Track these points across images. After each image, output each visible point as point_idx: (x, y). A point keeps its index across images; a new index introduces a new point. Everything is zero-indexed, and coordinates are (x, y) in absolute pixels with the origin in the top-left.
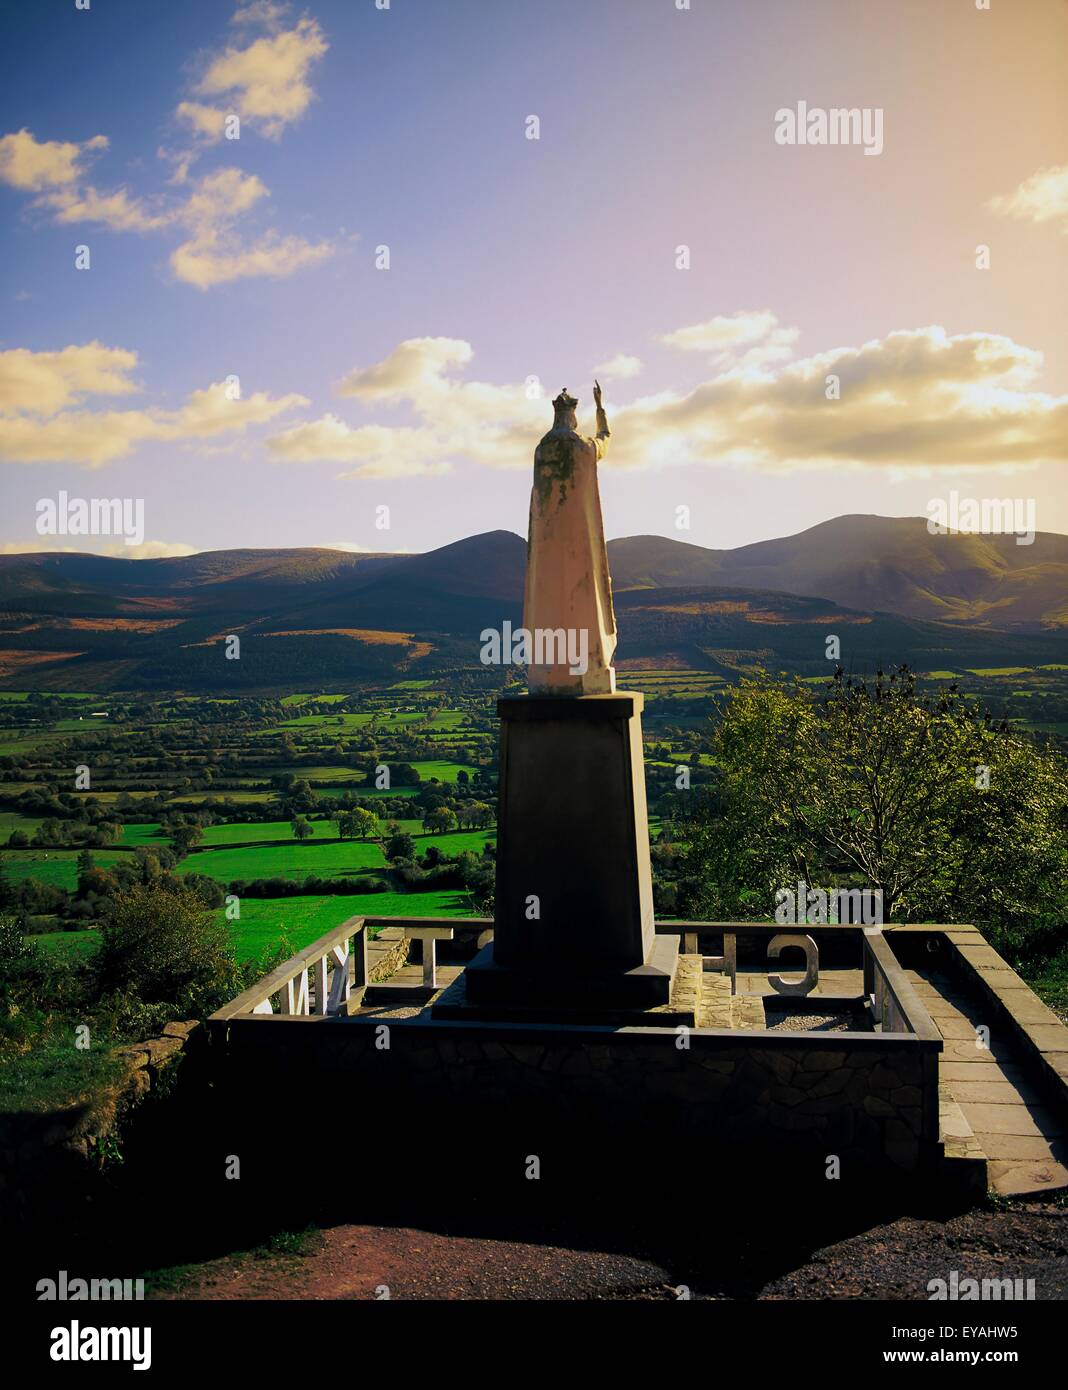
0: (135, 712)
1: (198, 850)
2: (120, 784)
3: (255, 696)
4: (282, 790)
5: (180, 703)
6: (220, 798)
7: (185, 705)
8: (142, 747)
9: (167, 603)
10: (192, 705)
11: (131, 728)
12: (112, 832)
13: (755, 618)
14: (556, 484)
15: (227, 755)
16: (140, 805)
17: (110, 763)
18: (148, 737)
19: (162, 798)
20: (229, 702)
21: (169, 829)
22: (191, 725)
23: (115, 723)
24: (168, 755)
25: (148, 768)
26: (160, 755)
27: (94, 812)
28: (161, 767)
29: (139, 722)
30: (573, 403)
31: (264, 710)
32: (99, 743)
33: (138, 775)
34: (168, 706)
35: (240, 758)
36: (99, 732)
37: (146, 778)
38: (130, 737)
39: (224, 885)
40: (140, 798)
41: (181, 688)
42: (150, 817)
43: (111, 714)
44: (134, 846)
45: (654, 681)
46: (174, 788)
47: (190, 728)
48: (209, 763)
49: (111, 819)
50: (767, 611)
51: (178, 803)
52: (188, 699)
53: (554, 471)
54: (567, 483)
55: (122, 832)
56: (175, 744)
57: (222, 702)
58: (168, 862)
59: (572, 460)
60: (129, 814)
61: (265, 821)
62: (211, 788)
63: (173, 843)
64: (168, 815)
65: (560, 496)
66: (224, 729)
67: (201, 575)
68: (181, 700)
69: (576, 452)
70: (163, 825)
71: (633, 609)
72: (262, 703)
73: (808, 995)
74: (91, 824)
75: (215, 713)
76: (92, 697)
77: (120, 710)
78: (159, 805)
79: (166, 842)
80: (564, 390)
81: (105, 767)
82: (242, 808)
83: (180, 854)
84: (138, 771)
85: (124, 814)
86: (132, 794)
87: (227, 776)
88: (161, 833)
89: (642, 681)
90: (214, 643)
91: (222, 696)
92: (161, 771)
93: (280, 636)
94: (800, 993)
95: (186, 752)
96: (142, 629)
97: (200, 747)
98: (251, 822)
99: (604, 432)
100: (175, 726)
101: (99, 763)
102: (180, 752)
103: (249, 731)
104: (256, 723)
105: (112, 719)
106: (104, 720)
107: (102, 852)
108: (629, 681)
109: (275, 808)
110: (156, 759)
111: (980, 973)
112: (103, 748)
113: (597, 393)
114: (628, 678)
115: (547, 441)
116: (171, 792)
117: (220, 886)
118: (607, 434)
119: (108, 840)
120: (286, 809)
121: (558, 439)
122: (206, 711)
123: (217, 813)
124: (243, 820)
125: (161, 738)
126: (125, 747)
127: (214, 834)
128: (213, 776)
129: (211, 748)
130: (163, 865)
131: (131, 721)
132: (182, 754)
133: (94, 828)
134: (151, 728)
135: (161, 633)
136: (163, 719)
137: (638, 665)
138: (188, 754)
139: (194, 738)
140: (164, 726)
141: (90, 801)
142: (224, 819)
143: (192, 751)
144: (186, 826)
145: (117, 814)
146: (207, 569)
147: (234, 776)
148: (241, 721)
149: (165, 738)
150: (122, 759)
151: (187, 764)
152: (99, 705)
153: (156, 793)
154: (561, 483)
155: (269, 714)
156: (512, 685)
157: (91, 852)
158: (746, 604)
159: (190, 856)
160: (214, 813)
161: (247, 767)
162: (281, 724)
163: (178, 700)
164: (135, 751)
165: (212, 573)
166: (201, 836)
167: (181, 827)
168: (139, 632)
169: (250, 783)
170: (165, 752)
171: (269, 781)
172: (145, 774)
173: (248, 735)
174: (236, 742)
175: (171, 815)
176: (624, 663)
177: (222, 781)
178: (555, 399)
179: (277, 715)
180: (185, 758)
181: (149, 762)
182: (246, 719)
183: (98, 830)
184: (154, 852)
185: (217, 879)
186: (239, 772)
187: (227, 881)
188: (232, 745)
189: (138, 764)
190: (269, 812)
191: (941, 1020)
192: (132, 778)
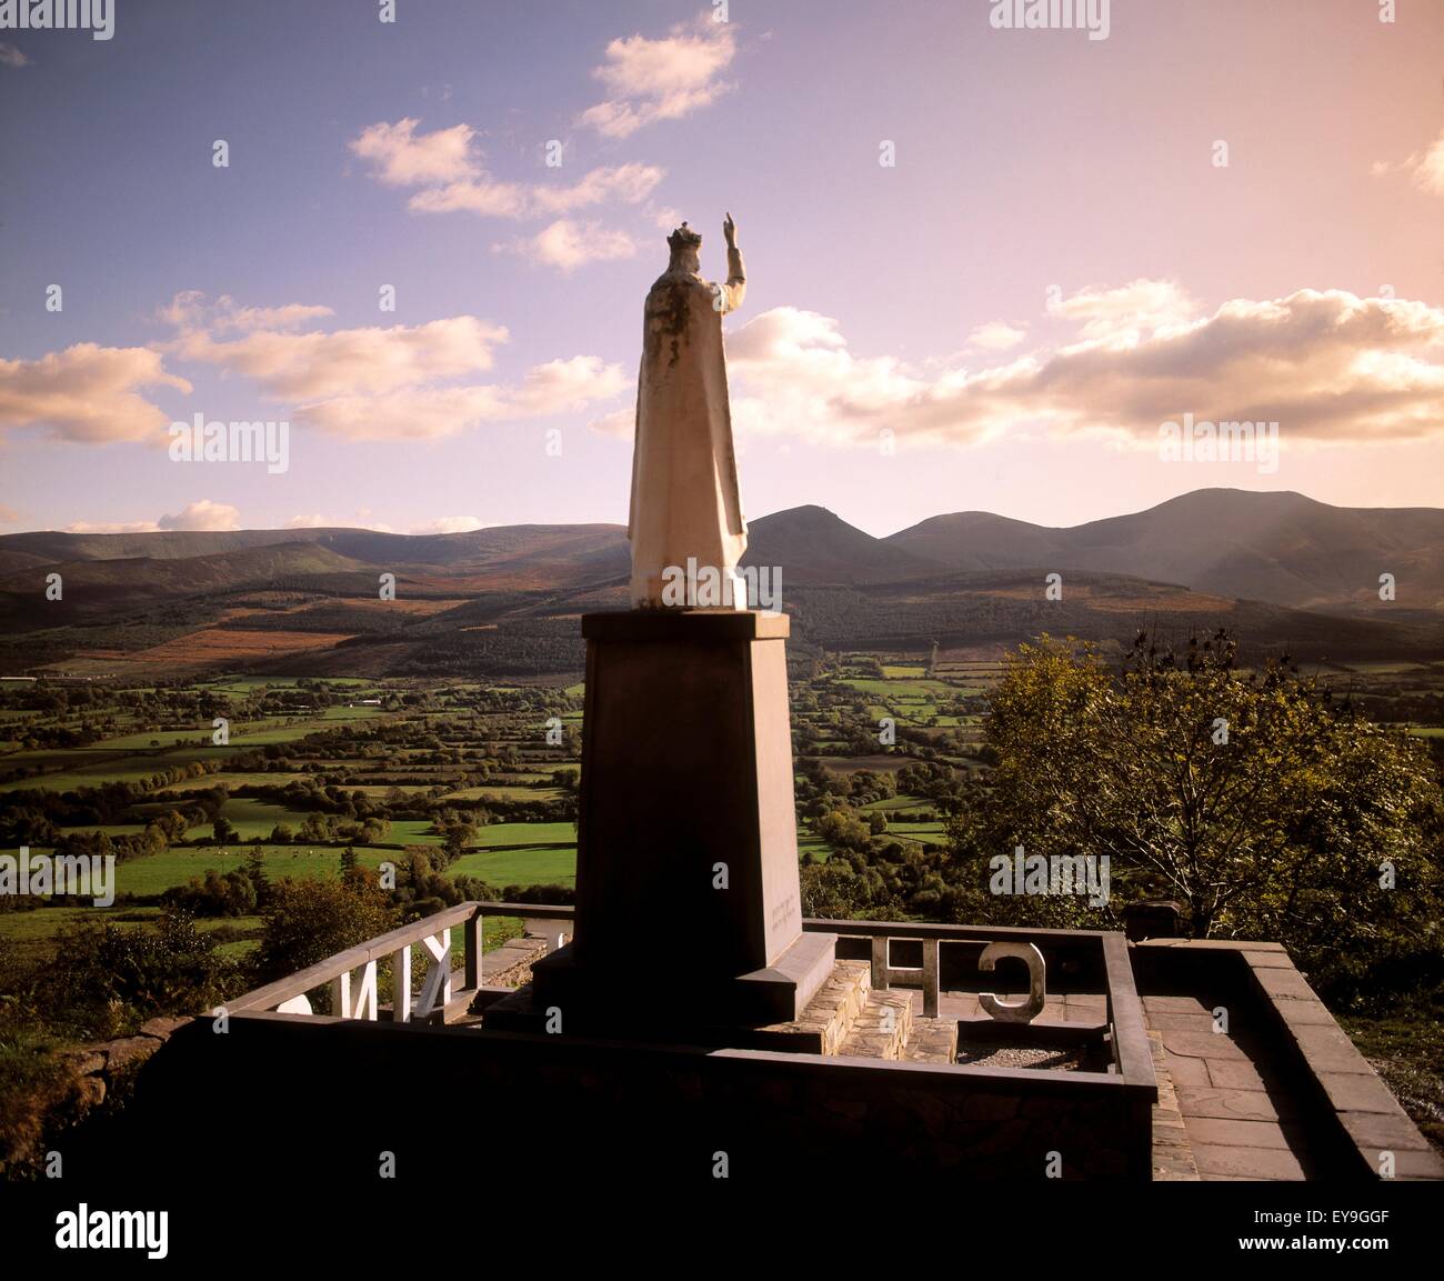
0: (409, 700)
1: (473, 851)
2: (391, 777)
3: (538, 685)
4: (565, 787)
5: (457, 692)
6: (497, 794)
7: (464, 693)
8: (415, 738)
9: (446, 583)
10: (471, 694)
11: (404, 717)
12: (380, 828)
13: (1097, 605)
14: (667, 341)
15: (505, 748)
16: (410, 800)
17: (381, 754)
18: (423, 727)
19: (435, 793)
20: (509, 691)
21: (442, 827)
22: (469, 715)
23: (387, 711)
24: (443, 747)
25: (422, 760)
26: (435, 747)
27: (362, 807)
28: (435, 760)
29: (413, 711)
30: (694, 241)
31: (548, 700)
32: (369, 733)
33: (410, 768)
34: (444, 694)
35: (521, 752)
36: (369, 720)
37: (421, 771)
38: (404, 727)
39: (498, 891)
40: (412, 793)
41: (459, 675)
42: (423, 814)
43: (384, 701)
44: (403, 845)
45: (982, 674)
46: (449, 783)
47: (468, 719)
48: (487, 756)
49: (379, 815)
50: (1112, 597)
51: (452, 800)
52: (465, 686)
53: (664, 323)
54: (681, 338)
55: (393, 830)
56: (451, 735)
57: (503, 690)
58: (439, 863)
59: (687, 309)
60: (400, 811)
61: (545, 821)
62: (489, 784)
63: (445, 842)
64: (441, 811)
65: (671, 355)
66: (503, 720)
67: (483, 552)
68: (459, 687)
69: (692, 300)
70: (435, 822)
71: (958, 593)
72: (545, 692)
73: (1032, 1022)
74: (357, 820)
75: (495, 703)
76: (364, 682)
77: (393, 697)
78: (432, 801)
79: (437, 841)
80: (684, 224)
81: (374, 759)
82: (519, 806)
83: (452, 855)
84: (411, 763)
85: (395, 810)
86: (403, 788)
87: (505, 771)
88: (433, 832)
89: (968, 674)
90: (495, 626)
91: (502, 684)
92: (435, 764)
93: (566, 620)
94: (1021, 1019)
95: (462, 744)
96: (418, 610)
97: (478, 739)
98: (529, 822)
99: (736, 277)
100: (452, 717)
101: (369, 754)
102: (456, 744)
103: (530, 723)
104: (537, 715)
105: (384, 706)
106: (376, 708)
107: (369, 850)
108: (953, 674)
109: (556, 807)
110: (431, 751)
111: (1277, 1003)
112: (373, 738)
113: (729, 229)
114: (952, 670)
115: (659, 287)
116: (445, 788)
117: (493, 891)
118: (741, 279)
119: (376, 838)
120: (568, 808)
121: (671, 284)
122: (485, 700)
123: (494, 812)
124: (522, 820)
125: (436, 729)
126: (398, 737)
127: (491, 834)
128: (491, 771)
129: (489, 740)
130: (434, 866)
131: (405, 709)
132: (458, 747)
133: (361, 825)
134: (426, 718)
135: (439, 615)
136: (439, 708)
137: (963, 656)
138: (465, 746)
139: (473, 729)
140: (440, 715)
141: (358, 795)
142: (501, 818)
143: (469, 743)
144: (459, 824)
145: (386, 810)
146: (488, 547)
147: (514, 771)
148: (523, 711)
149: (440, 728)
150: (394, 751)
151: (464, 757)
152: (371, 692)
153: (430, 788)
154: (672, 339)
155: (553, 705)
156: (821, 677)
157: (355, 850)
158: (1087, 588)
159: (464, 857)
160: (490, 811)
161: (527, 762)
162: (565, 715)
163: (456, 688)
164: (408, 742)
165: (493, 550)
166: (477, 836)
167: (454, 826)
168: (415, 614)
169: (530, 779)
170: (440, 743)
171: (550, 778)
172: (418, 767)
173: (529, 727)
174: (516, 734)
175: (445, 811)
176: (948, 653)
177: (501, 777)
178: (671, 236)
179: (562, 706)
180: (462, 751)
181: (424, 754)
182: (527, 709)
183: (365, 827)
184: (423, 852)
185: (490, 883)
186: (520, 767)
187: (501, 886)
188: (511, 737)
189: (411, 757)
190: (551, 811)
191: (1214, 1062)
192: (404, 771)
